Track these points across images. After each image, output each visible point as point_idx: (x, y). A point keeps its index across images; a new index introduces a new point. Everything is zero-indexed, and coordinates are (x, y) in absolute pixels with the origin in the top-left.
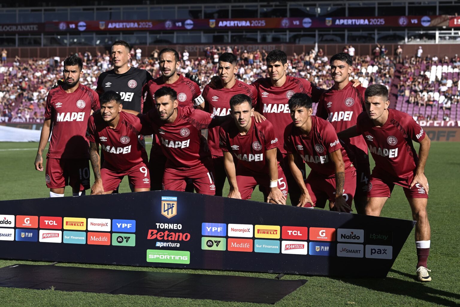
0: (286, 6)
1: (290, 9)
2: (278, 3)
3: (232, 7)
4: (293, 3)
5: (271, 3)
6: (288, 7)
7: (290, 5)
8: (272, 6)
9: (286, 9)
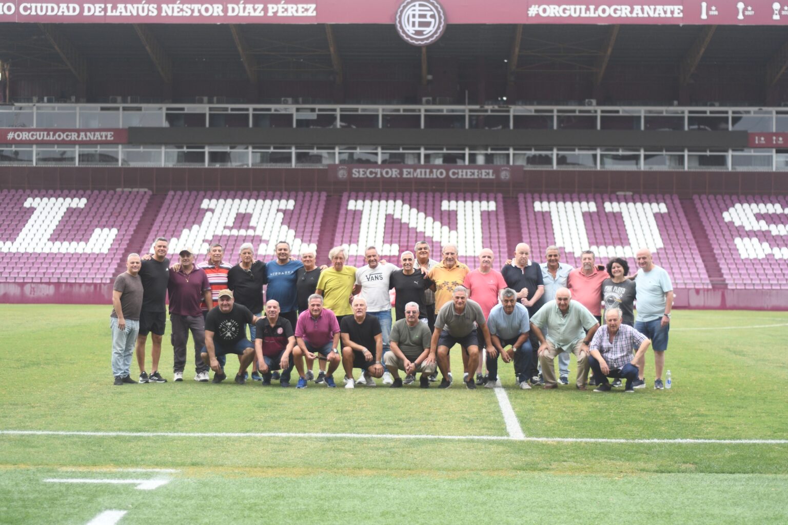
0: (508, 111)
1: (515, 117)
2: (496, 107)
3: (426, 111)
4: (519, 108)
5: (486, 107)
6: (511, 114)
7: (514, 111)
8: (486, 111)
9: (508, 117)
